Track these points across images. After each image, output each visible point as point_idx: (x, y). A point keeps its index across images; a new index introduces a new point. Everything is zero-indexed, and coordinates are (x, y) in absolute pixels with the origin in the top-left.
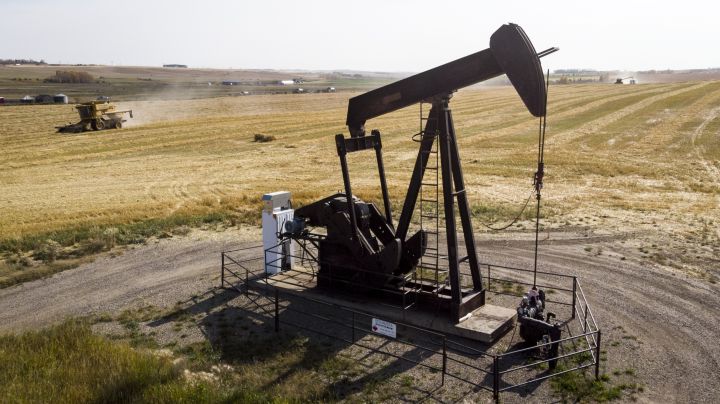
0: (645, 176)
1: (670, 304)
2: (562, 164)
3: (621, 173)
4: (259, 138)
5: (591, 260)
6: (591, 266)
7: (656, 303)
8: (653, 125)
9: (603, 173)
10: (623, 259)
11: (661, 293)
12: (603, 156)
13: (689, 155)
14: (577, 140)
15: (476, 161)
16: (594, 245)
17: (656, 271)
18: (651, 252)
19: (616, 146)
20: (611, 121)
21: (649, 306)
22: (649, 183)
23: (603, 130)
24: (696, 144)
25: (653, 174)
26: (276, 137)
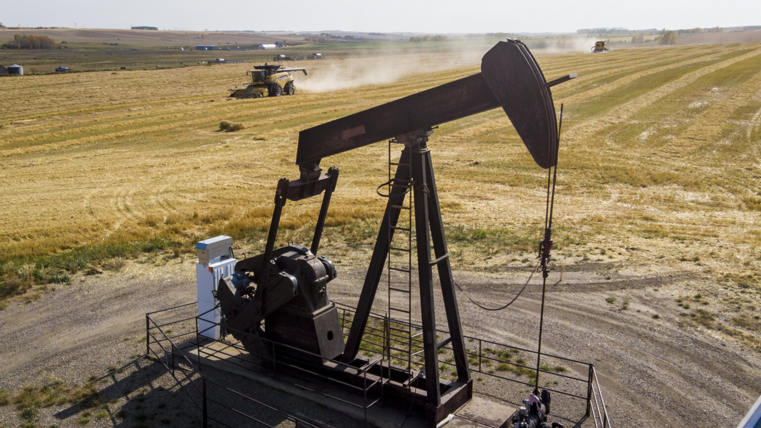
0: (686, 186)
2: (582, 168)
3: (655, 181)
4: (225, 127)
5: (613, 318)
6: (614, 327)
8: (697, 111)
9: (634, 182)
10: (656, 317)
11: (707, 375)
12: (632, 158)
13: (744, 156)
14: (601, 133)
15: (477, 163)
16: (619, 294)
17: (700, 337)
18: (694, 306)
19: (650, 142)
20: (645, 105)
21: (690, 397)
22: (690, 196)
23: (633, 118)
24: (753, 139)
25: (696, 184)
26: (245, 125)
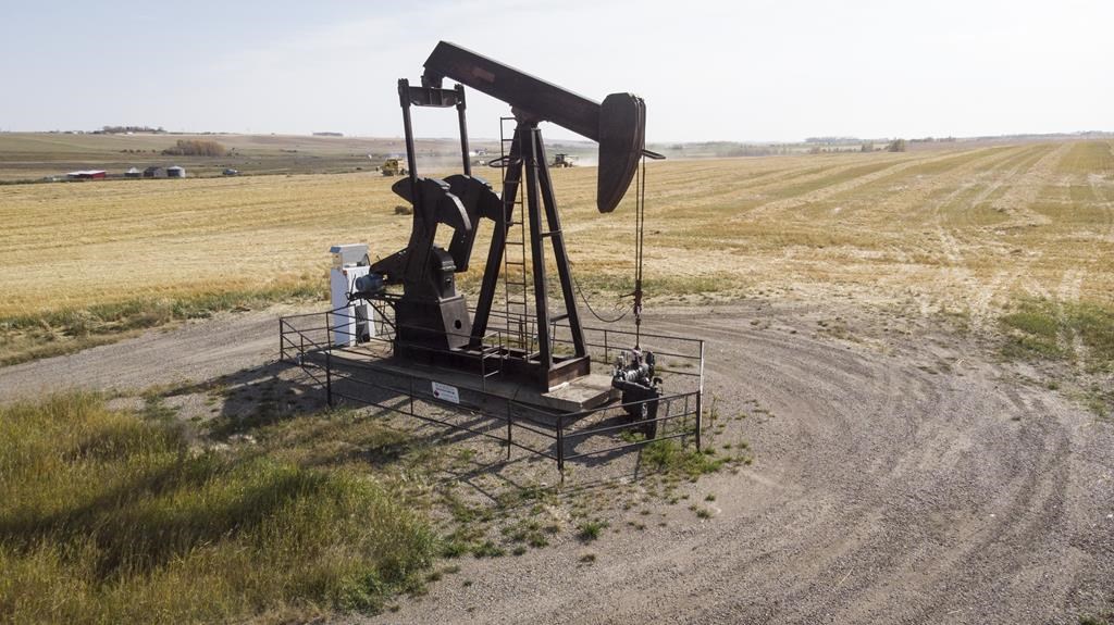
0: (862, 246)
1: (829, 377)
2: (763, 234)
3: (833, 243)
4: (401, 210)
5: (754, 334)
6: (750, 340)
7: (812, 377)
8: (895, 193)
9: (811, 243)
10: (794, 332)
11: (823, 366)
12: (818, 226)
13: (926, 224)
14: (794, 209)
16: (764, 319)
17: (829, 344)
18: (832, 325)
19: (840, 214)
20: (846, 189)
21: (802, 380)
22: (865, 253)
23: (831, 198)
24: (940, 212)
25: (873, 245)
